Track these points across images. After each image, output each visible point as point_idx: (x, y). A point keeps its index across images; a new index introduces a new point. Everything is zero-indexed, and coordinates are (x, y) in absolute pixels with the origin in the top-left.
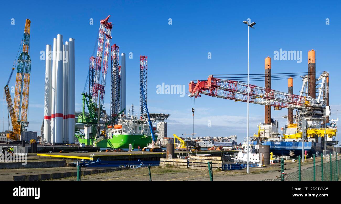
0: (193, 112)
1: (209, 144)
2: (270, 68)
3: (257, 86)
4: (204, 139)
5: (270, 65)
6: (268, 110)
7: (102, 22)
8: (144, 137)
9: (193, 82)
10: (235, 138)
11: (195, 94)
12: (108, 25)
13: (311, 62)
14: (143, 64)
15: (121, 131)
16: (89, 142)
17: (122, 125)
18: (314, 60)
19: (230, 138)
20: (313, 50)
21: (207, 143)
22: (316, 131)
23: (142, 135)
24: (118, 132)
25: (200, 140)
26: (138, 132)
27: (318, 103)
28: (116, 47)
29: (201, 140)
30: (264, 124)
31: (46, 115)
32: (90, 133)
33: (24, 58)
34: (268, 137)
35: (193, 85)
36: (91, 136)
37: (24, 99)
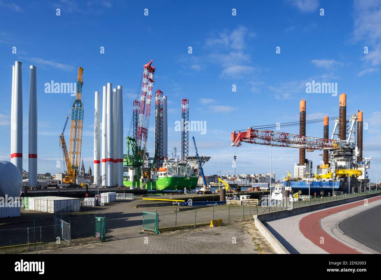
0: (235, 159)
1: (246, 182)
2: (304, 111)
3: (289, 134)
4: (241, 178)
5: (304, 107)
6: (303, 151)
7: (145, 67)
8: (187, 179)
9: (235, 132)
10: (273, 175)
11: (237, 144)
12: (152, 69)
13: (342, 105)
14: (184, 107)
15: (166, 173)
16: (134, 184)
17: (167, 168)
18: (345, 103)
19: (268, 175)
20: (344, 93)
21: (244, 181)
22: (344, 171)
23: (185, 177)
24: (163, 174)
25: (236, 179)
26: (181, 173)
27: (347, 145)
28: (161, 92)
29: (238, 178)
30: (299, 165)
31: (95, 159)
32: (134, 176)
33: (78, 105)
34: (302, 177)
35: (235, 135)
36: (136, 178)
37: (78, 145)
